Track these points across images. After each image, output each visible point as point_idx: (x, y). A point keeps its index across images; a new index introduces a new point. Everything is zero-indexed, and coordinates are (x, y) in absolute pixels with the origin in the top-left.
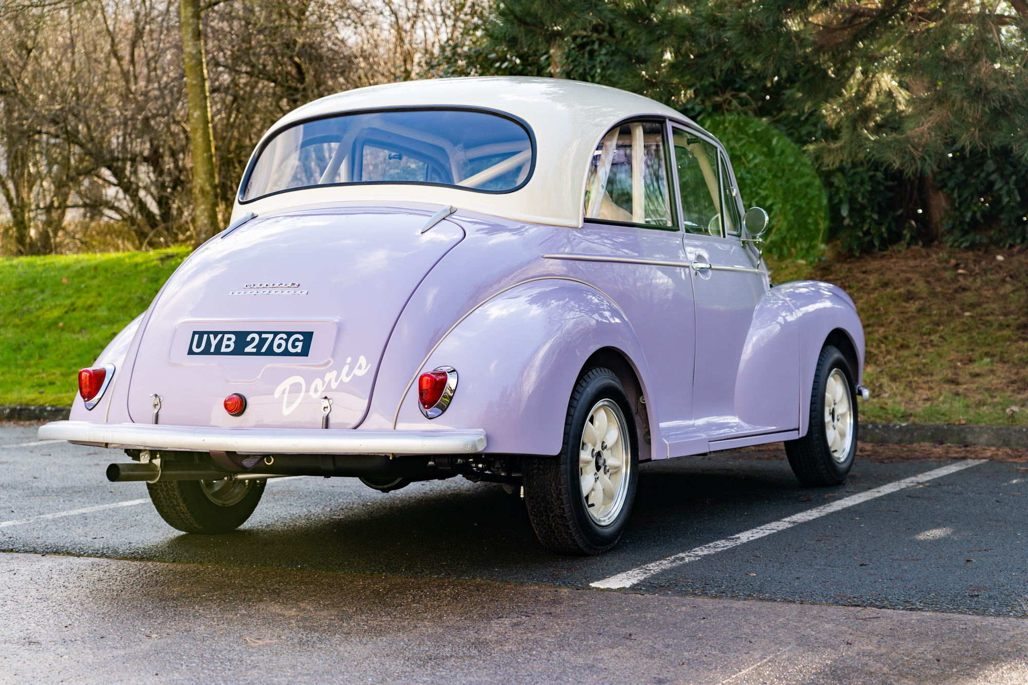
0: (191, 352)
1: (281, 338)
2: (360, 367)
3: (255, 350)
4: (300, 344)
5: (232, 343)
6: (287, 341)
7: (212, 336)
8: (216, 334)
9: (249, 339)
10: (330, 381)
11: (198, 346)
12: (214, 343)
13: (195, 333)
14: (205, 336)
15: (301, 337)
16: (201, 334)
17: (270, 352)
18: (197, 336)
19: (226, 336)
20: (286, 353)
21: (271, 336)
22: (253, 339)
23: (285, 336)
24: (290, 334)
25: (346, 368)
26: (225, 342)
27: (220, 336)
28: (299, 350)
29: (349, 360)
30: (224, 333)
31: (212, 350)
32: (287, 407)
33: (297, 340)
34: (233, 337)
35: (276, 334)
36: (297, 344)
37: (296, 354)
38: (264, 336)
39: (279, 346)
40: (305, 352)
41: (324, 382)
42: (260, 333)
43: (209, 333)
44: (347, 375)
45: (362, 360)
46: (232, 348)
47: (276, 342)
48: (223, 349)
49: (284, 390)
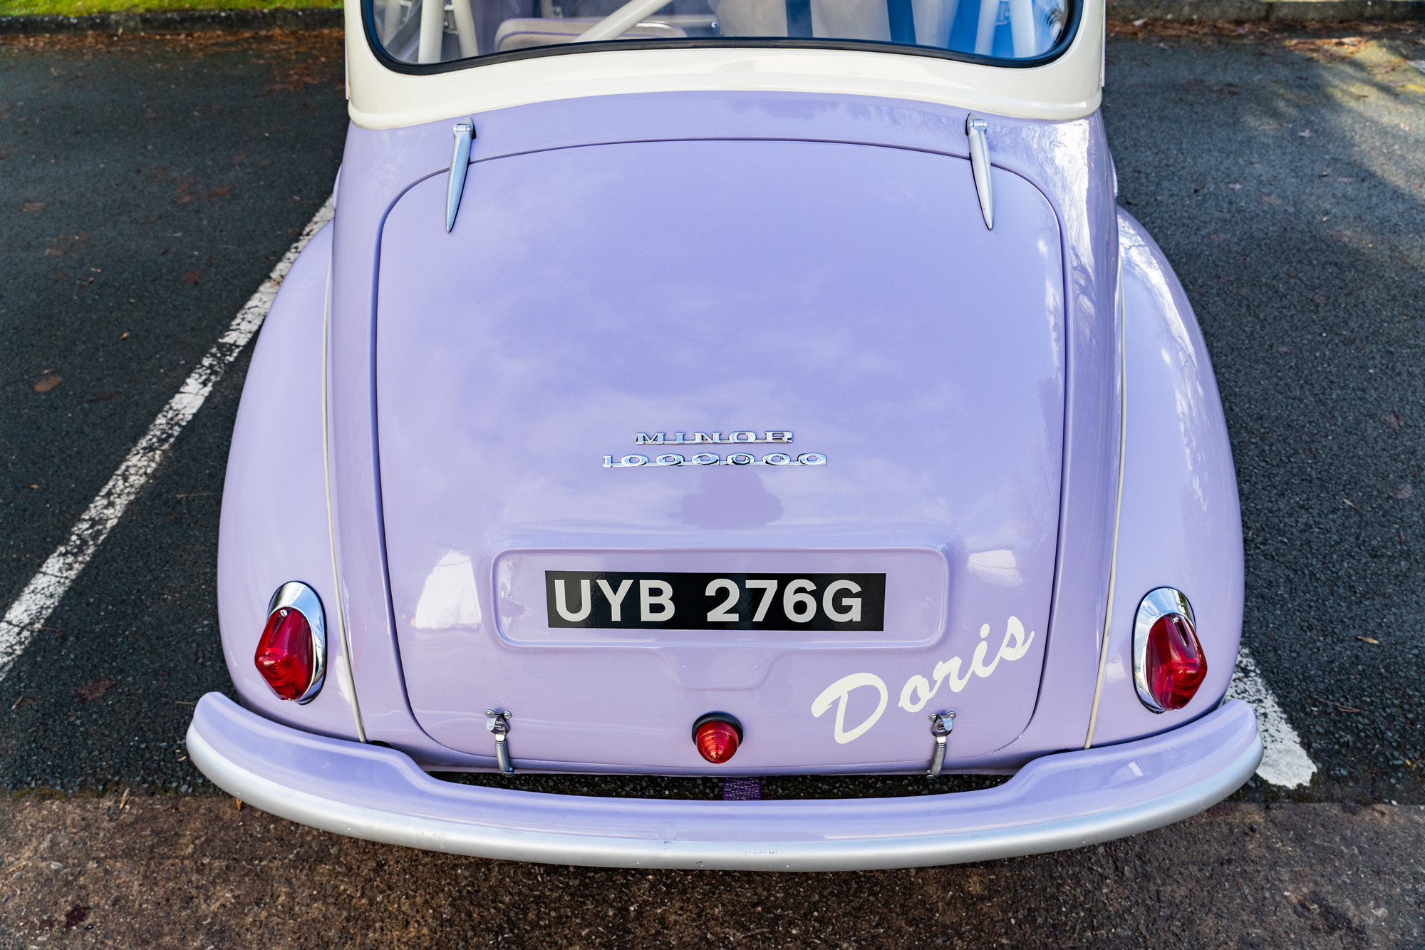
0: (555, 621)
1: (801, 590)
2: (1012, 643)
3: (735, 617)
4: (856, 603)
5: (666, 599)
6: (818, 595)
7: (604, 585)
8: (615, 579)
9: (711, 590)
10: (947, 678)
11: (574, 606)
12: (615, 600)
13: (551, 577)
14: (585, 585)
15: (855, 588)
16: (572, 579)
17: (776, 620)
18: (560, 585)
19: (645, 585)
20: (821, 623)
21: (771, 586)
22: (723, 594)
23: (810, 586)
24: (822, 580)
25: (982, 649)
26: (646, 600)
27: (626, 585)
28: (855, 615)
29: (985, 630)
30: (637, 577)
31: (616, 616)
32: (847, 728)
33: (844, 593)
34: (667, 589)
35: (783, 580)
36: (847, 602)
37: (850, 626)
38: (750, 584)
39: (800, 607)
40: (873, 619)
41: (932, 683)
42: (739, 579)
43: (594, 576)
44: (986, 662)
45: (1015, 626)
46: (669, 612)
47: (790, 599)
48: (646, 615)
49: (835, 703)
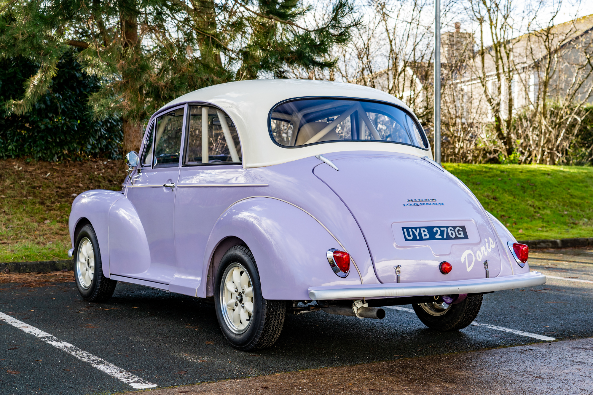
0: (406, 240)
1: (451, 230)
3: (440, 237)
4: (461, 232)
5: (426, 233)
6: (454, 231)
7: (414, 230)
8: (416, 228)
9: (434, 231)
11: (409, 236)
12: (417, 233)
13: (403, 228)
14: (410, 230)
15: (461, 229)
16: (407, 229)
17: (448, 238)
18: (405, 230)
19: (422, 230)
20: (457, 238)
21: (445, 229)
22: (437, 231)
24: (454, 227)
26: (423, 234)
27: (418, 230)
28: (462, 235)
29: (486, 240)
30: (420, 228)
31: (418, 238)
33: (459, 230)
34: (426, 230)
35: (447, 227)
36: (460, 232)
37: (462, 238)
38: (442, 229)
39: (452, 234)
40: (466, 237)
42: (439, 227)
43: (411, 228)
46: (428, 237)
47: (450, 232)
48: (424, 237)
49: (465, 258)
